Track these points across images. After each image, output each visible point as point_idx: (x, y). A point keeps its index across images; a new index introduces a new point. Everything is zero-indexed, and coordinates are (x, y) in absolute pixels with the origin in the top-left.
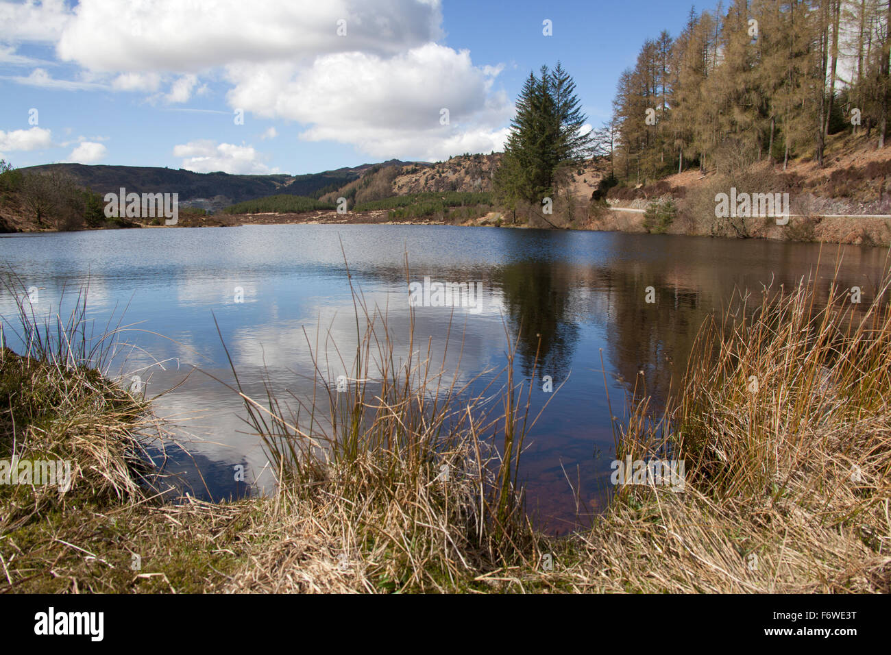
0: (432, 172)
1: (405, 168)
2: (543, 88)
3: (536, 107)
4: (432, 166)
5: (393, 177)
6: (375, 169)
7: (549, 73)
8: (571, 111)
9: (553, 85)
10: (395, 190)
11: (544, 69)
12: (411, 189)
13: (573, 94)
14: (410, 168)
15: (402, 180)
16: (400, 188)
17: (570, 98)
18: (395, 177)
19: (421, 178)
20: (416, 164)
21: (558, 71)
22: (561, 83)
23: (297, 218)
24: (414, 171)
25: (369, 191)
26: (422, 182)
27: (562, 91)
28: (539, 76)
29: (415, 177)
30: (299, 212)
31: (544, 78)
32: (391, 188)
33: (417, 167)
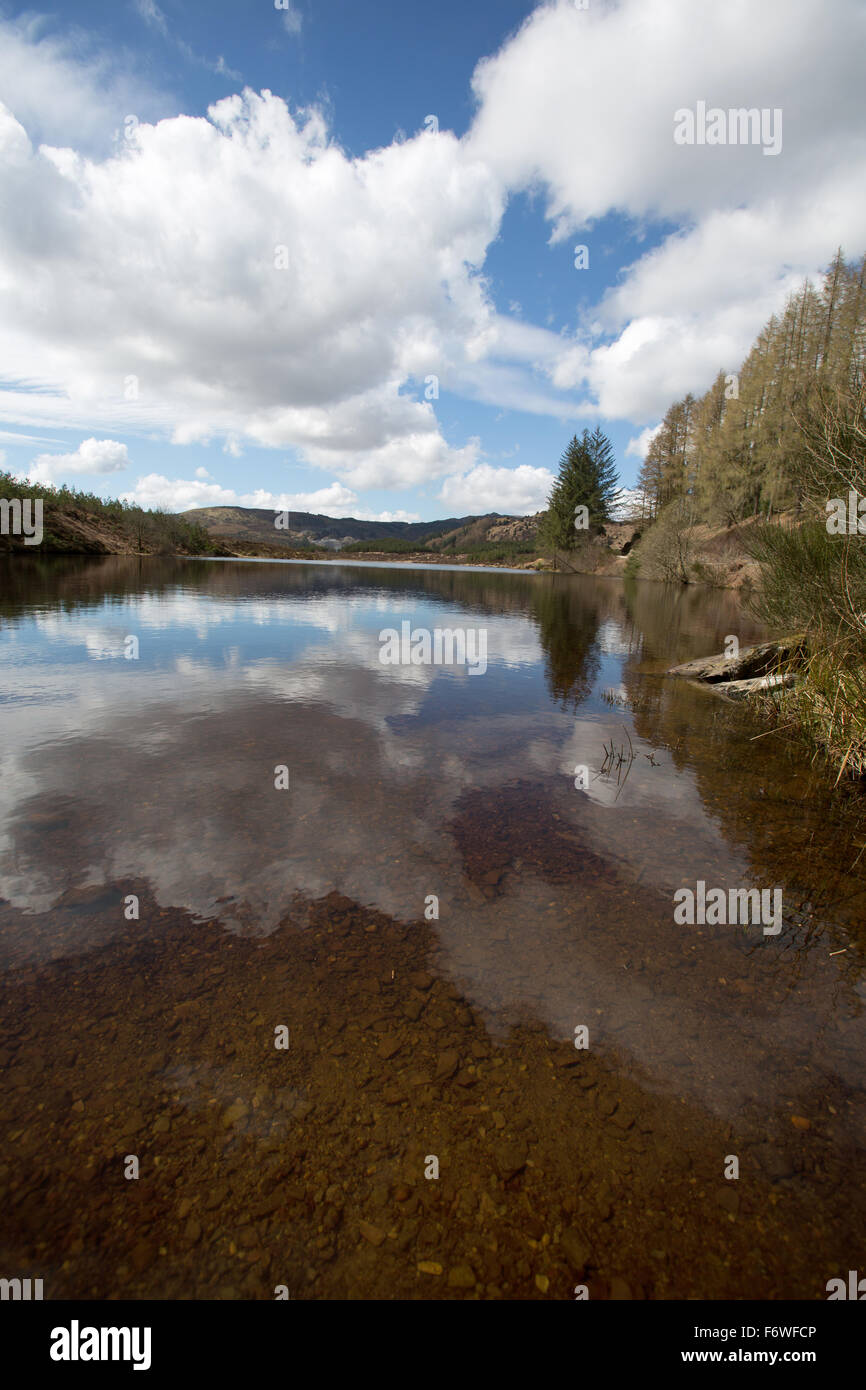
0: (521, 524)
1: (498, 520)
2: (583, 449)
3: (576, 466)
4: (521, 519)
5: (488, 527)
6: (473, 520)
7: (590, 436)
8: (605, 470)
9: (592, 447)
10: (489, 539)
11: (586, 432)
12: (502, 538)
13: (610, 454)
14: (502, 520)
15: (495, 530)
16: (493, 537)
17: (606, 458)
18: (490, 528)
19: (511, 529)
20: (508, 517)
21: (597, 433)
22: (599, 445)
23: (396, 557)
24: (506, 523)
25: (467, 538)
26: (512, 533)
27: (599, 452)
28: (581, 439)
29: (506, 528)
30: (401, 552)
31: (585, 441)
32: (485, 537)
33: (509, 520)
